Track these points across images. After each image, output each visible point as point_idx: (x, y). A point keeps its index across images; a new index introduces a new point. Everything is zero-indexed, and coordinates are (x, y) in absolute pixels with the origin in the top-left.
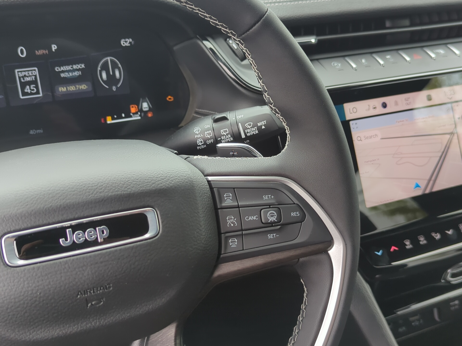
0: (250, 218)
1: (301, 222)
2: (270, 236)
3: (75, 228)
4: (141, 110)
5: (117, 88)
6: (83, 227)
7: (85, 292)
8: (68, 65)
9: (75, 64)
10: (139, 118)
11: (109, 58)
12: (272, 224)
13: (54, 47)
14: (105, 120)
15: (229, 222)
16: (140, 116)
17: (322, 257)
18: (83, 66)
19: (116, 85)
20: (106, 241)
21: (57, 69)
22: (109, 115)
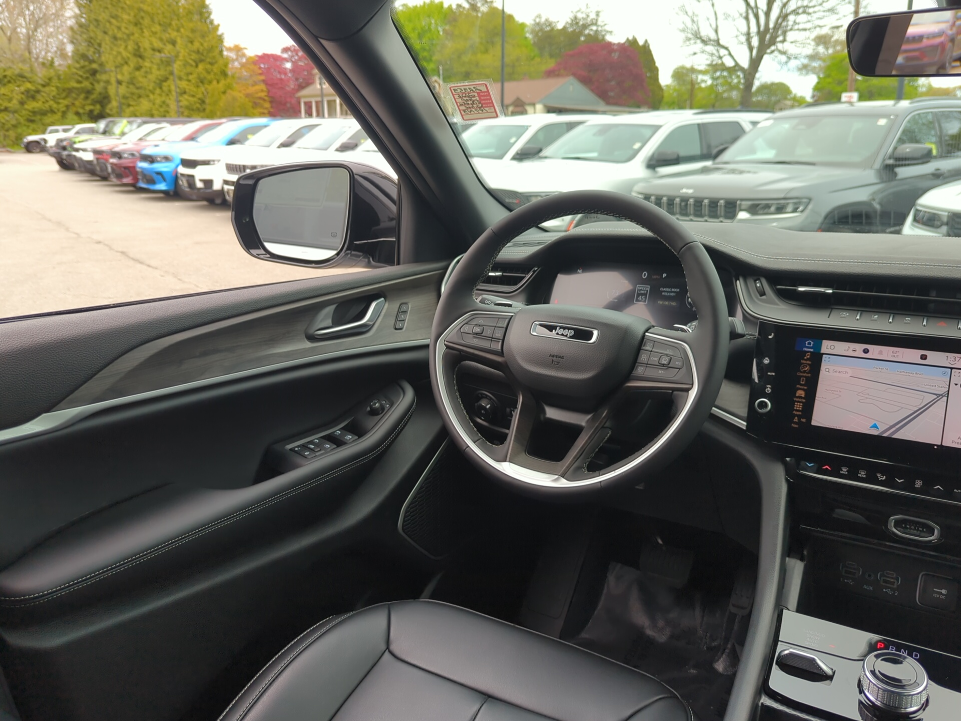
0: (654, 359)
1: (680, 369)
2: (660, 372)
3: (561, 327)
6: (564, 328)
7: (553, 356)
8: (669, 287)
9: (674, 288)
12: (663, 365)
13: (664, 275)
15: (643, 357)
17: (685, 393)
18: (678, 290)
20: (571, 337)
21: (661, 289)
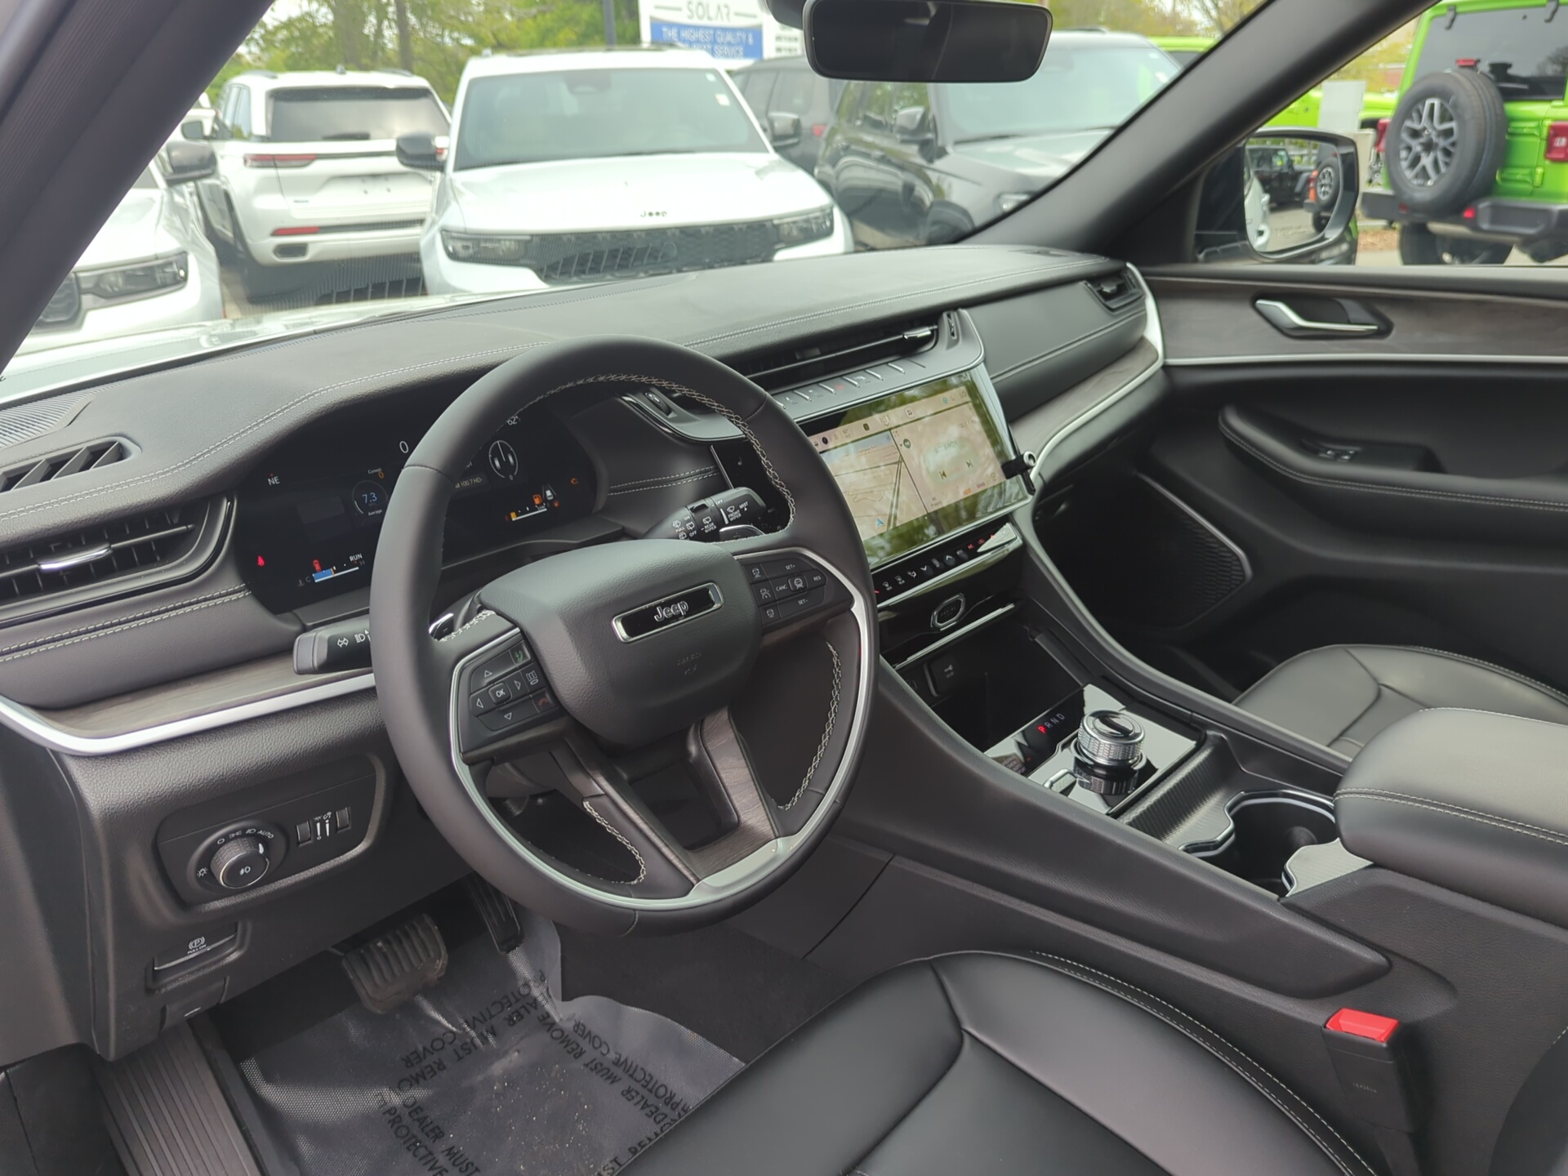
0: (780, 588)
2: (800, 603)
3: (663, 605)
4: (545, 500)
5: (514, 477)
6: (667, 604)
10: (545, 510)
11: (498, 442)
12: (799, 591)
14: (510, 518)
15: (763, 594)
16: (546, 507)
19: (513, 474)
20: (688, 614)
22: (512, 512)
